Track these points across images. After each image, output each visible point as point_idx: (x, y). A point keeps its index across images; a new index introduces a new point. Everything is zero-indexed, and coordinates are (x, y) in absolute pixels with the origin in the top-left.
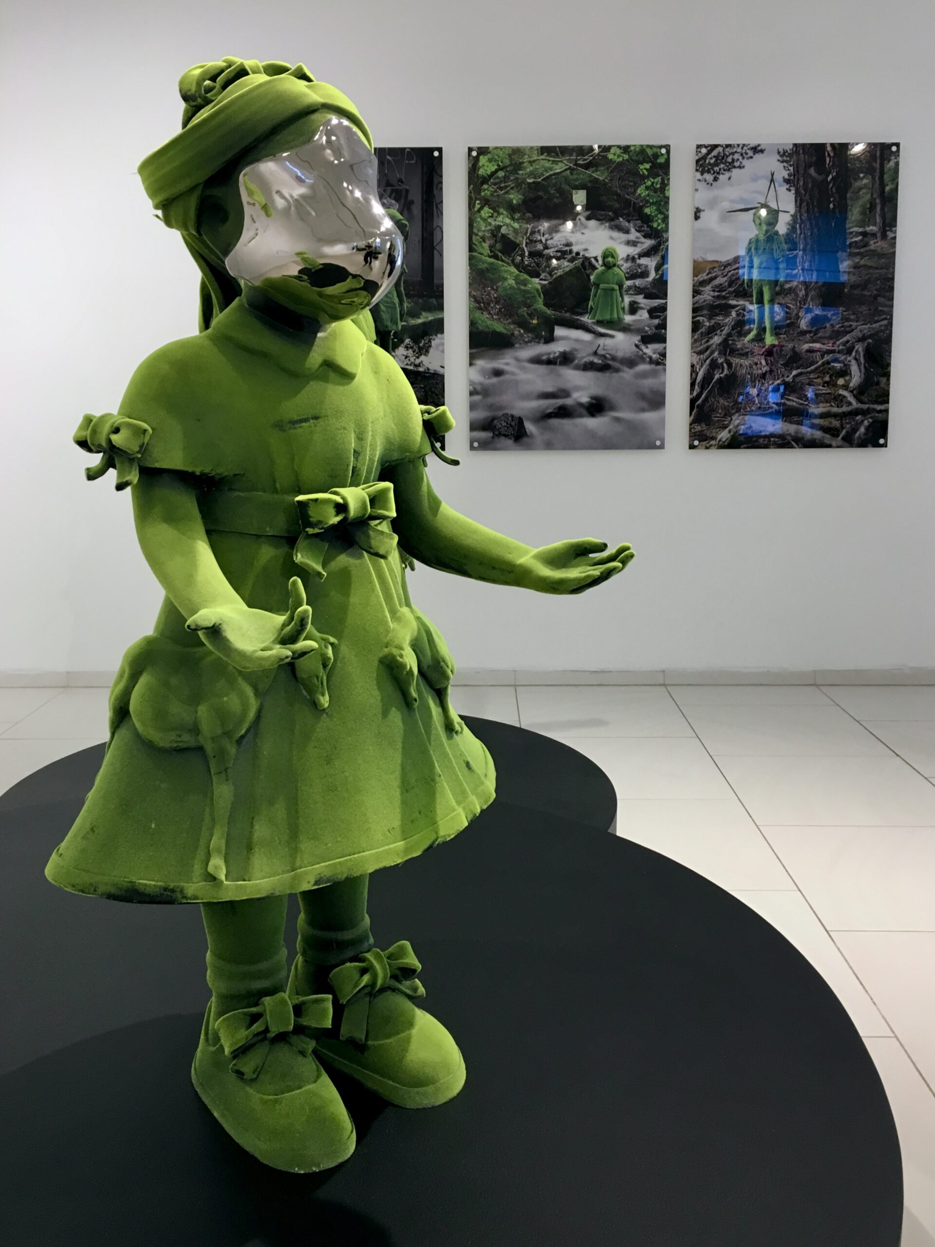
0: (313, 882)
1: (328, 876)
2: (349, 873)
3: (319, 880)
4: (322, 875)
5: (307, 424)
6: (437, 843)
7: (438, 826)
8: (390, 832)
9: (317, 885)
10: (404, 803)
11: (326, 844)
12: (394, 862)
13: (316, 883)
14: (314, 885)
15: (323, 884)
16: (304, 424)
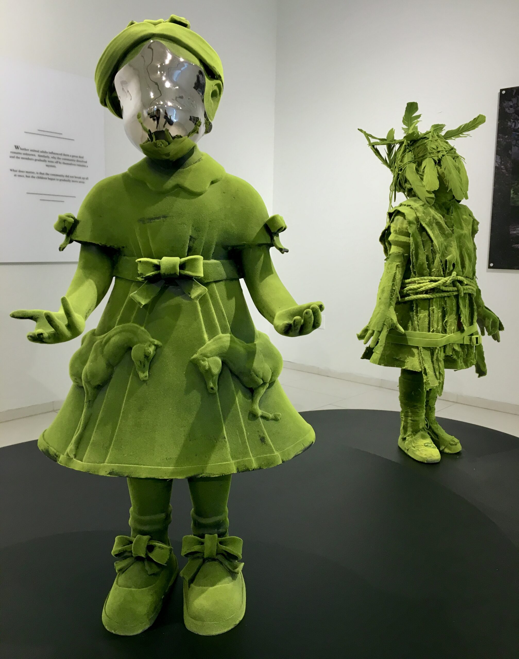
0: (108, 472)
1: (117, 472)
2: (129, 475)
3: (111, 473)
4: (114, 470)
5: (158, 220)
6: (201, 476)
7: (206, 466)
8: (167, 460)
9: (111, 475)
10: (185, 446)
11: (124, 455)
12: (161, 477)
13: (110, 473)
14: (108, 474)
15: (113, 475)
16: (157, 220)
